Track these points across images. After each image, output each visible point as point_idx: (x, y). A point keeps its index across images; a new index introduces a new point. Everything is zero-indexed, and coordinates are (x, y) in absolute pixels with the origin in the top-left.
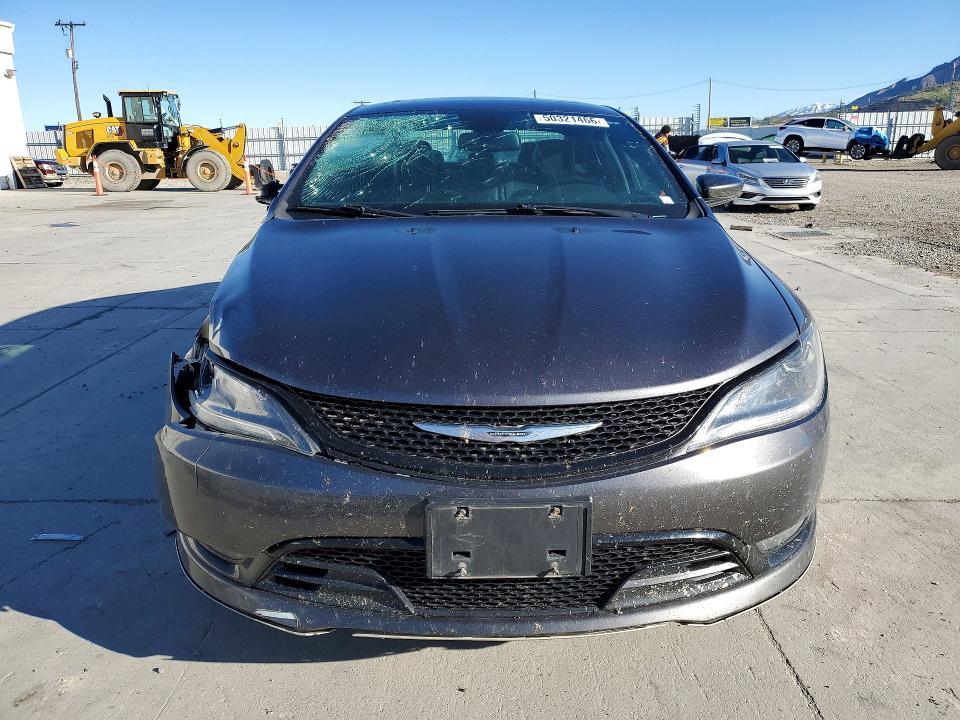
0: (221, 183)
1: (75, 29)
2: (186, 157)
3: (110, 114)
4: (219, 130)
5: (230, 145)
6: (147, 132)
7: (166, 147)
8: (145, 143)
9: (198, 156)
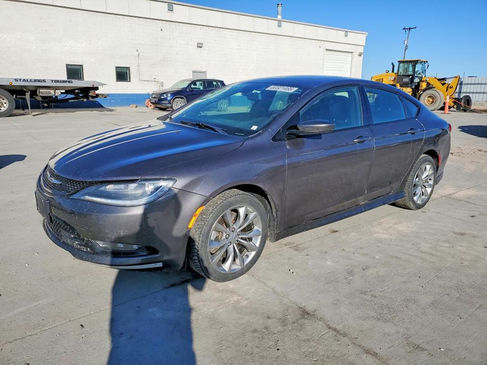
0: (436, 107)
1: (411, 30)
2: (422, 92)
3: (393, 71)
4: (444, 79)
5: (448, 87)
6: (406, 80)
7: (413, 87)
8: (404, 85)
9: (428, 92)
